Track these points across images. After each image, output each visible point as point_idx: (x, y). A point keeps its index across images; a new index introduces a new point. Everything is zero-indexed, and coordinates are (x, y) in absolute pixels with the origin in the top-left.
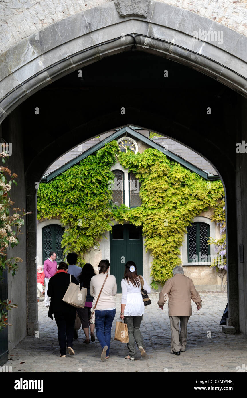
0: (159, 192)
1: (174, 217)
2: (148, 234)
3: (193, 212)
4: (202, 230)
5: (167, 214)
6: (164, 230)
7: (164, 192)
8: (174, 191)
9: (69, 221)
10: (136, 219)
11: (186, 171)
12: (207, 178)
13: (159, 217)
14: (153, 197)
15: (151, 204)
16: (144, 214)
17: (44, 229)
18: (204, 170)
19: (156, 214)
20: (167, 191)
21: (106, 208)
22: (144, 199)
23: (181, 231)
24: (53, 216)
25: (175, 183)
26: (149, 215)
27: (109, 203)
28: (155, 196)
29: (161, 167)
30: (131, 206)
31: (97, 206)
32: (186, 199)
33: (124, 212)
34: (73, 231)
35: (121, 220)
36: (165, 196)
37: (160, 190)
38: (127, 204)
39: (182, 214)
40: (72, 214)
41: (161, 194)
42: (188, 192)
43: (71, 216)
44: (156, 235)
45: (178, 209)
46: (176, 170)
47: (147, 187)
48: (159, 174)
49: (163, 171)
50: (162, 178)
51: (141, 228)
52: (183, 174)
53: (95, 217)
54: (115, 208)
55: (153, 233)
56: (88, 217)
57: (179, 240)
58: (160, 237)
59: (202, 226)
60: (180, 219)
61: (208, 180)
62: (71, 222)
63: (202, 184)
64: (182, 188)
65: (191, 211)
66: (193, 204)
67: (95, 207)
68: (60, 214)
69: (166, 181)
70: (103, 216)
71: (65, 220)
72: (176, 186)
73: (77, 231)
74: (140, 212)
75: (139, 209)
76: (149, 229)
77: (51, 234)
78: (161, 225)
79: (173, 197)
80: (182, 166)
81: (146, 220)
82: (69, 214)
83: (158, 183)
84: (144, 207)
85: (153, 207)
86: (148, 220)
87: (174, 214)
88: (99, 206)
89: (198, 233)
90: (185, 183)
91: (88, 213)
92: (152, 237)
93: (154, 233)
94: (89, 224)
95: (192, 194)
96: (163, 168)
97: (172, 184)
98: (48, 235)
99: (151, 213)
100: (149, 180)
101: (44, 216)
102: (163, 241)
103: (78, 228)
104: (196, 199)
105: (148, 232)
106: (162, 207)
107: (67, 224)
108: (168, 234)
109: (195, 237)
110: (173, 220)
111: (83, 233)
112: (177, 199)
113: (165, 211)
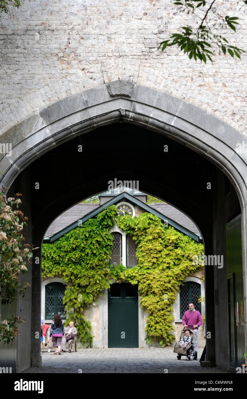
0: (154, 253)
1: (167, 276)
2: (143, 292)
3: (186, 272)
4: (194, 290)
5: (161, 273)
6: (158, 289)
7: (159, 253)
8: (168, 252)
9: (70, 279)
10: (132, 278)
11: (178, 233)
12: (198, 241)
13: (154, 276)
14: (148, 258)
15: (147, 264)
16: (140, 273)
17: (47, 287)
18: (195, 233)
19: (151, 273)
20: (161, 252)
21: (105, 267)
22: (140, 259)
23: (174, 290)
24: (56, 274)
25: (168, 245)
26: (144, 274)
27: (108, 263)
28: (150, 256)
29: (156, 230)
30: (128, 266)
31: (97, 266)
32: (178, 260)
33: (122, 272)
34: (74, 288)
35: (118, 279)
36: (159, 257)
37: (154, 251)
38: (124, 263)
39: (175, 274)
40: (73, 273)
41: (155, 255)
42: (181, 253)
43: (72, 274)
44: (150, 293)
45: (171, 269)
46: (170, 233)
47: (143, 248)
48: (154, 236)
49: (158, 233)
50: (157, 240)
51: (137, 286)
52: (176, 237)
53: (95, 276)
54: (113, 267)
55: (147, 291)
56: (89, 276)
57: (172, 298)
58: (155, 295)
59: (194, 286)
60: (173, 278)
61: (199, 243)
62: (72, 280)
63: (194, 246)
64: (175, 250)
65: (183, 271)
66: (186, 265)
67: (95, 266)
68: (62, 273)
69: (161, 243)
70: (102, 275)
71: (67, 278)
72: (170, 248)
73: (78, 288)
74: (136, 271)
75: (135, 269)
76: (144, 287)
77: (54, 291)
78: (156, 283)
79: (167, 257)
80: (175, 229)
81: (142, 279)
82: (71, 272)
83: (153, 245)
84: (140, 267)
85: (148, 267)
86: (143, 279)
87: (167, 273)
88: (99, 265)
89: (190, 292)
90: (178, 245)
91: (88, 272)
92: (147, 295)
93: (149, 291)
94: (89, 282)
95: (184, 255)
96: (158, 231)
97: (166, 246)
98: (51, 292)
99: (147, 272)
100: (145, 242)
101: (47, 274)
102: (157, 298)
103: (79, 285)
104: (188, 260)
105: (144, 290)
106: (157, 267)
107: (69, 282)
108: (162, 293)
109: (187, 296)
110: (167, 279)
111: (84, 290)
112: (170, 260)
113: (160, 271)
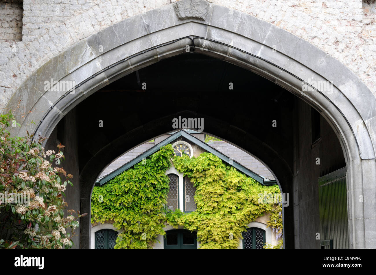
0: (215, 197)
1: (229, 222)
2: (203, 239)
3: (249, 218)
4: (258, 236)
5: (222, 219)
6: (218, 236)
7: (219, 196)
8: (229, 196)
9: (122, 225)
10: (190, 224)
11: (241, 175)
12: (263, 183)
13: (214, 222)
14: (208, 202)
15: (206, 209)
16: (199, 219)
17: (96, 233)
18: (259, 175)
19: (211, 219)
20: (222, 196)
21: (161, 212)
22: (199, 203)
23: (236, 237)
24: (106, 221)
25: (230, 188)
26: (204, 220)
27: (163, 208)
28: (210, 200)
29: (216, 172)
30: (186, 211)
31: (151, 211)
32: (241, 204)
33: (179, 217)
34: (126, 236)
35: (175, 225)
36: (220, 201)
37: (215, 195)
38: (181, 208)
39: (238, 219)
40: (125, 219)
41: (216, 199)
42: (244, 197)
43: (124, 220)
44: (210, 241)
45: (233, 214)
46: (231, 175)
47: (202, 191)
48: (214, 178)
49: (219, 175)
50: (218, 182)
51: (195, 232)
52: (239, 179)
53: (149, 222)
54: (170, 212)
55: (207, 239)
56: (142, 222)
57: (235, 245)
58: (215, 242)
59: (258, 232)
60: (235, 224)
61: (264, 185)
62: (124, 227)
63: (258, 189)
64: (238, 193)
65: (247, 216)
66: (249, 209)
67: (149, 212)
68: (113, 219)
69: (222, 186)
70: (157, 221)
71: (119, 225)
72: (232, 191)
73: (130, 236)
74: (195, 217)
75: (193, 214)
76: (204, 234)
77: (104, 238)
78: (216, 230)
79: (228, 201)
80: (238, 170)
81: (201, 225)
82: (123, 218)
83: (213, 188)
84: (199, 212)
85: (208, 212)
86: (202, 225)
87: (229, 219)
88: (154, 210)
89: (254, 239)
90: (241, 188)
91: (142, 218)
92: (207, 242)
93: (209, 239)
94: (142, 229)
95: (248, 199)
96: (218, 173)
97: (228, 189)
98: (101, 239)
99: (206, 218)
100: (204, 184)
101: (97, 220)
102: (218, 247)
103: (132, 233)
104: (251, 204)
105: (203, 237)
106: (217, 212)
107: (121, 228)
108: (223, 240)
109: (251, 243)
110: (229, 226)
111: (137, 237)
112: (232, 204)
113: (221, 216)
